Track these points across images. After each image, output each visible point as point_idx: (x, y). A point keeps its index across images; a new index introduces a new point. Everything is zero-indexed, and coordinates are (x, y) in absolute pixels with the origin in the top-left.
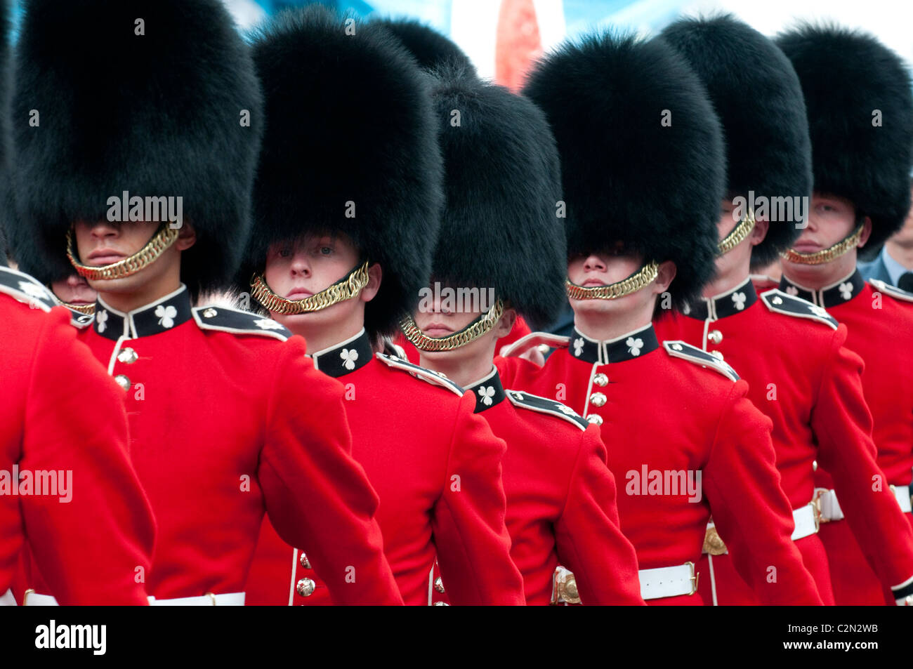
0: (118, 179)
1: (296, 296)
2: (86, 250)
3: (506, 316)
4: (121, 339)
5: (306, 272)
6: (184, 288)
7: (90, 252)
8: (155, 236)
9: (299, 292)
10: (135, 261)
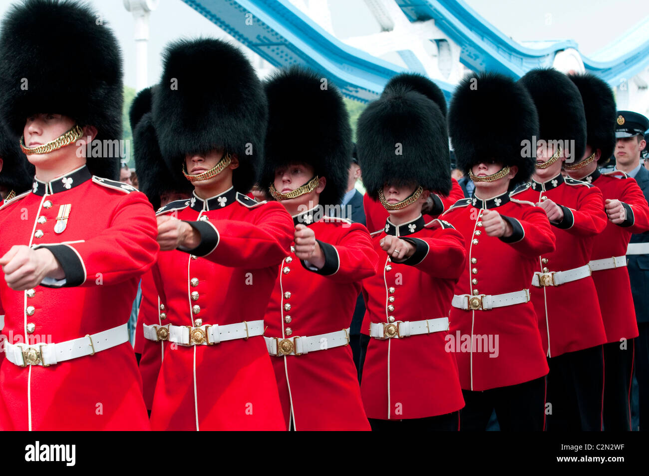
0: (203, 134)
1: (285, 192)
2: (190, 169)
3: (425, 193)
4: (202, 211)
5: (289, 181)
6: (232, 187)
7: (192, 169)
8: (220, 161)
9: (286, 190)
10: (211, 172)
